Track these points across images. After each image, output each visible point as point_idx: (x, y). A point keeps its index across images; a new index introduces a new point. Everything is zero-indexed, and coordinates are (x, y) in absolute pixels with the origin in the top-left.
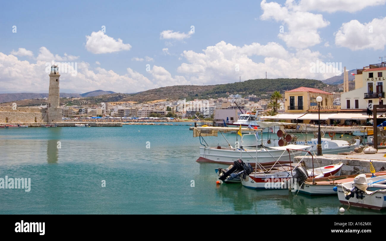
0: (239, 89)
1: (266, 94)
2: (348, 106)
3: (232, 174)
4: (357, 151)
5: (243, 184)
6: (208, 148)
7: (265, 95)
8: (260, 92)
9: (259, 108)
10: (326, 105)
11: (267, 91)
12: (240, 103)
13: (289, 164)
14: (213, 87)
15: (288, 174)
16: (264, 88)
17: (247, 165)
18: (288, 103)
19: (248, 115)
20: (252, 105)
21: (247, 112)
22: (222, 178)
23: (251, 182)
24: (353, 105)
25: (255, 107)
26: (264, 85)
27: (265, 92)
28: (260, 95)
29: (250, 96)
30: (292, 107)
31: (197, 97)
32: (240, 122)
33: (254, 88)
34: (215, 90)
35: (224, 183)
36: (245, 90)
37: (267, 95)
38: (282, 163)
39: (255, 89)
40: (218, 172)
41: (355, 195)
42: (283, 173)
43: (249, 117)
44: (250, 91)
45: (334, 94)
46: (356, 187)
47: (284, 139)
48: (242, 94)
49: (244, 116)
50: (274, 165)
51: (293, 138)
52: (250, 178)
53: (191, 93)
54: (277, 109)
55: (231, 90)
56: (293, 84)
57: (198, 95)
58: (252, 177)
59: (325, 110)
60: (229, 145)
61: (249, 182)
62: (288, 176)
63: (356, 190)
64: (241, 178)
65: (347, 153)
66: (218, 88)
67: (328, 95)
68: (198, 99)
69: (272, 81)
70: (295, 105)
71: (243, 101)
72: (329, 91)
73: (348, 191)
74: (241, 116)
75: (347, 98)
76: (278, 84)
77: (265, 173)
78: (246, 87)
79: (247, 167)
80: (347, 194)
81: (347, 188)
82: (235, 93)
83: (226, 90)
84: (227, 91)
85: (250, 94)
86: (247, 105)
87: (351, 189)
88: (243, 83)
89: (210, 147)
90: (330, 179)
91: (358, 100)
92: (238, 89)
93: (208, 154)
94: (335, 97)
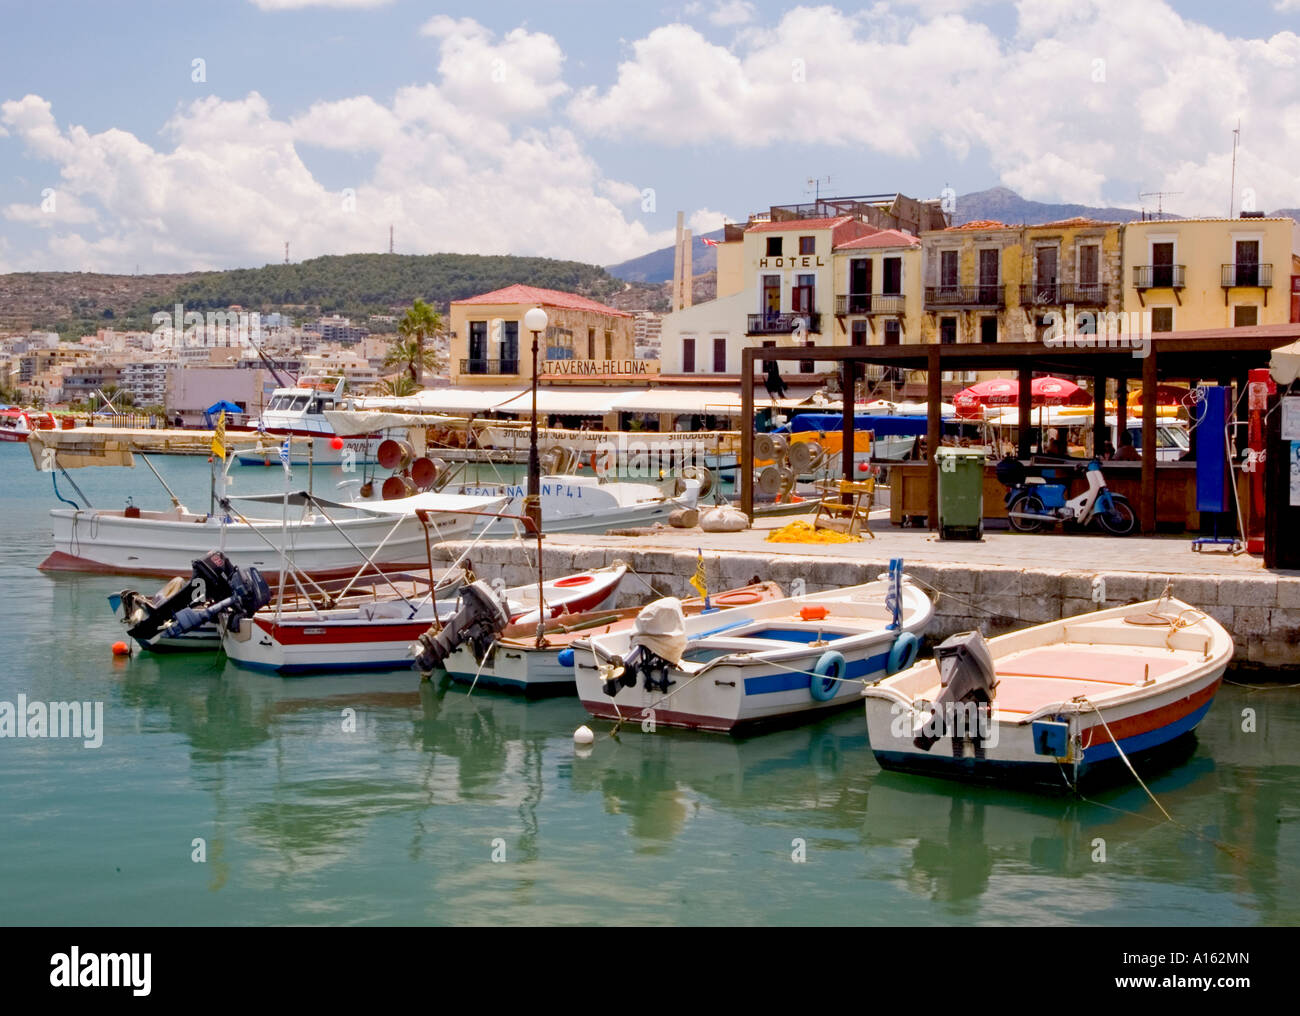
0: (284, 291)
1: (387, 313)
2: (689, 364)
3: (181, 614)
4: (678, 523)
5: (229, 654)
6: (87, 514)
7: (386, 318)
8: (366, 305)
9: (357, 369)
10: (608, 356)
11: (392, 303)
12: (286, 347)
13: (424, 574)
14: (177, 282)
15: (413, 611)
16: (380, 291)
17: (246, 576)
18: (461, 349)
19: (308, 392)
20: (333, 357)
21: (301, 379)
22: (140, 632)
23: (262, 643)
24: (704, 359)
25: (343, 366)
26: (381, 276)
27: (385, 307)
28: (366, 318)
29: (325, 321)
30: (476, 364)
31: (110, 321)
32: (274, 418)
33: (341, 288)
34: (185, 293)
35: (148, 652)
36: (305, 299)
37: (392, 318)
38: (393, 570)
39: (345, 292)
40: (121, 609)
41: (640, 677)
42: (394, 606)
43: (311, 399)
44: (327, 302)
45: (651, 321)
46: (643, 648)
47: (406, 473)
48: (294, 314)
49: (291, 398)
50: (354, 579)
51: (440, 471)
52: (256, 628)
53: (84, 304)
54: (421, 369)
55: (250, 297)
56: (496, 277)
57: (115, 313)
58: (264, 625)
59: (602, 377)
60: (176, 503)
61: (252, 645)
62: (410, 618)
63: (645, 658)
64: (220, 629)
65: (643, 529)
66: (196, 288)
67: (614, 320)
68: (114, 330)
69: (414, 264)
70: (489, 357)
71: (298, 340)
72: (630, 308)
73: (614, 661)
74: (279, 397)
75: (684, 333)
76: (436, 277)
77: (320, 607)
78: (313, 287)
79: (245, 584)
80: (610, 673)
81: (611, 653)
82: (266, 307)
83: (229, 296)
84: (235, 299)
85: (327, 311)
86: (312, 358)
87: (625, 656)
88: (298, 270)
89: (97, 511)
90: (566, 627)
91: (724, 341)
92: (277, 291)
93: (91, 541)
94: (651, 331)
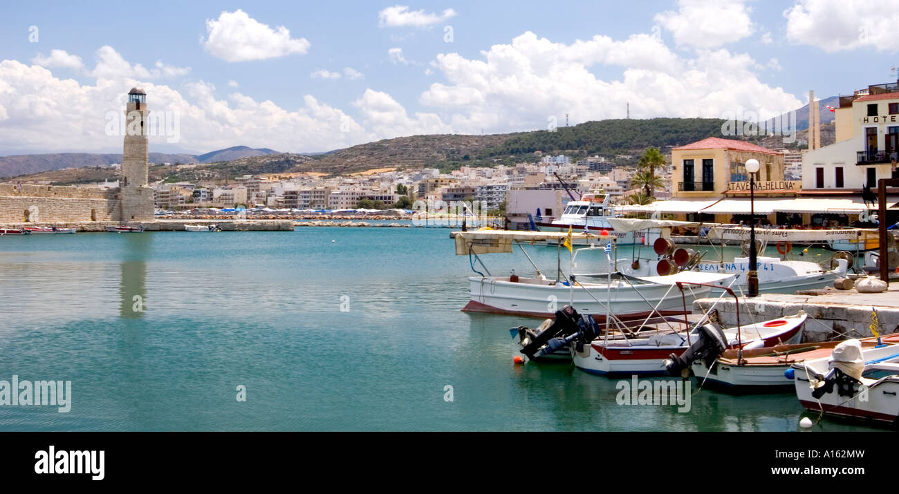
0: (566, 142)
1: (626, 154)
2: (820, 182)
3: (550, 341)
4: (840, 287)
5: (576, 364)
6: (490, 279)
7: (626, 157)
8: (614, 149)
9: (610, 187)
10: (768, 179)
11: (629, 148)
12: (568, 175)
13: (682, 317)
14: (505, 139)
15: (682, 341)
16: (622, 141)
17: (586, 319)
18: (678, 176)
19: (587, 203)
20: (596, 181)
21: (584, 196)
22: (527, 350)
23: (596, 359)
24: (830, 180)
25: (602, 185)
26: (622, 133)
27: (625, 150)
28: (614, 157)
29: (590, 159)
30: (688, 185)
31: (468, 162)
32: (567, 219)
33: (599, 140)
34: (509, 145)
35: (532, 362)
36: (578, 147)
37: (630, 157)
38: (666, 315)
39: (601, 142)
40: (518, 336)
41: (835, 387)
42: (670, 338)
43: (589, 208)
44: (591, 148)
45: (787, 155)
46: (837, 370)
47: (671, 258)
48: (572, 155)
49: (577, 206)
50: (647, 319)
51: (691, 256)
52: (592, 349)
53: (453, 152)
54: (653, 188)
55: (546, 146)
56: (691, 131)
57: (470, 157)
58: (597, 348)
59: (766, 192)
60: (539, 273)
61: (591, 360)
62: (681, 345)
63: (838, 375)
64: (571, 349)
65: (818, 291)
66: (516, 142)
67: (771, 157)
68: (470, 167)
69: (641, 124)
70: (695, 181)
71: (575, 171)
72: (774, 147)
73: (819, 377)
74: (571, 206)
75: (816, 164)
76: (655, 132)
77: (629, 337)
78: (583, 139)
79: (585, 324)
80: (816, 385)
81: (817, 372)
82: (556, 152)
83: (535, 146)
84: (538, 148)
85: (591, 153)
86: (584, 181)
87: (826, 374)
88: (574, 130)
89: (494, 278)
90: (778, 353)
91: (842, 168)
92: (562, 142)
93: (490, 295)
94: (787, 161)
